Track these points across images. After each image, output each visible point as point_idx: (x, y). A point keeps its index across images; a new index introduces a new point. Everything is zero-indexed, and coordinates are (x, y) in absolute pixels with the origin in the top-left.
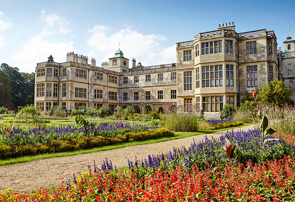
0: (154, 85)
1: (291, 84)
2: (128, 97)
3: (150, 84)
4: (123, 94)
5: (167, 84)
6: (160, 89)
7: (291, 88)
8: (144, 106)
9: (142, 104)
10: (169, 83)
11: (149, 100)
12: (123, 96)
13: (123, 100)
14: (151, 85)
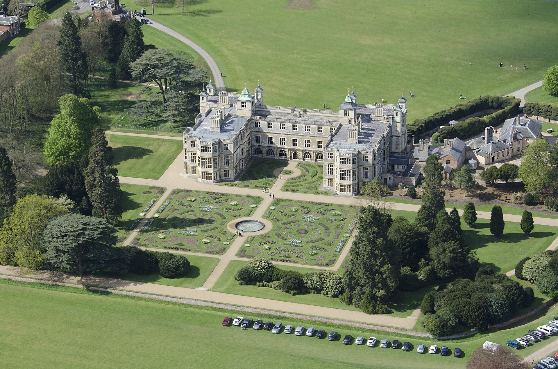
0: (289, 134)
1: (397, 140)
2: (261, 140)
3: (284, 131)
4: (255, 137)
5: (301, 134)
6: (295, 138)
7: (397, 143)
8: (279, 150)
9: (277, 148)
10: (303, 133)
11: (283, 145)
12: (255, 139)
13: (255, 142)
14: (285, 133)
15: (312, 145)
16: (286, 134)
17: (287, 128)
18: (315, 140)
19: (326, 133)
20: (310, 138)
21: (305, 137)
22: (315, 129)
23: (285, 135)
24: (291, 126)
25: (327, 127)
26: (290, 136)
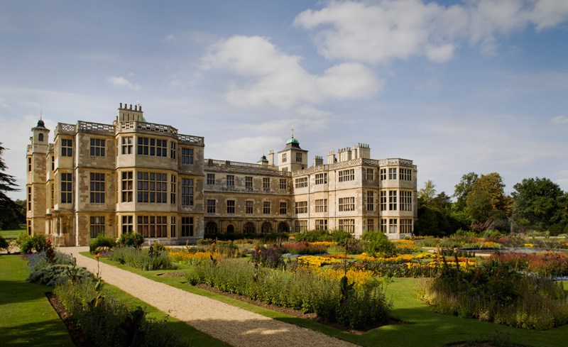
15: (256, 210)
16: (218, 192)
17: (219, 181)
18: (260, 200)
19: (274, 188)
20: (253, 198)
21: (246, 196)
22: (260, 182)
23: (216, 194)
24: (224, 178)
25: (276, 178)
26: (223, 195)
